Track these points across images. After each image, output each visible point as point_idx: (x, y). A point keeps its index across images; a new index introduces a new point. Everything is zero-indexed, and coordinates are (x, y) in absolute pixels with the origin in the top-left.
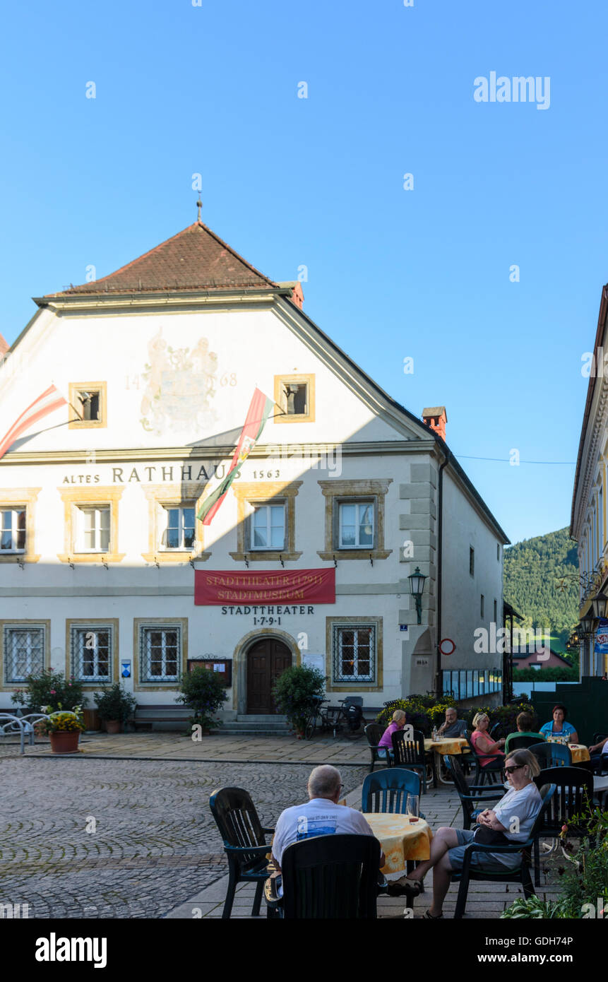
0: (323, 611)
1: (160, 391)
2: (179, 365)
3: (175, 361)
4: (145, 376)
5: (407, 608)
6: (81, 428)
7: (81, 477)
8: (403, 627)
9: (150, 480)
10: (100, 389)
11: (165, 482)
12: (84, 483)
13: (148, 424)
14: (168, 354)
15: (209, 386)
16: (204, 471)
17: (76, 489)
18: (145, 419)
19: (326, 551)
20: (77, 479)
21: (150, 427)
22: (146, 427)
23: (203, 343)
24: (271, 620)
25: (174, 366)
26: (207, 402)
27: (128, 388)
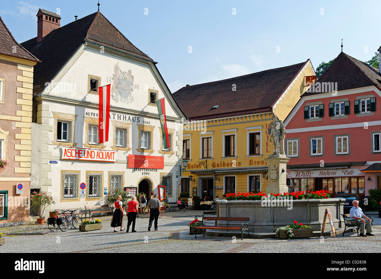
0: (159, 171)
1: (117, 85)
2: (123, 78)
3: (122, 76)
4: (113, 78)
5: (178, 171)
6: (92, 94)
7: (92, 113)
8: (177, 177)
9: (114, 119)
10: (98, 80)
11: (118, 120)
12: (93, 116)
13: (113, 97)
14: (120, 73)
15: (131, 87)
16: (130, 118)
17: (90, 117)
18: (113, 95)
19: (160, 150)
20: (90, 114)
21: (114, 98)
22: (113, 98)
23: (130, 72)
24: (147, 173)
25: (121, 77)
26: (131, 93)
27: (107, 82)
